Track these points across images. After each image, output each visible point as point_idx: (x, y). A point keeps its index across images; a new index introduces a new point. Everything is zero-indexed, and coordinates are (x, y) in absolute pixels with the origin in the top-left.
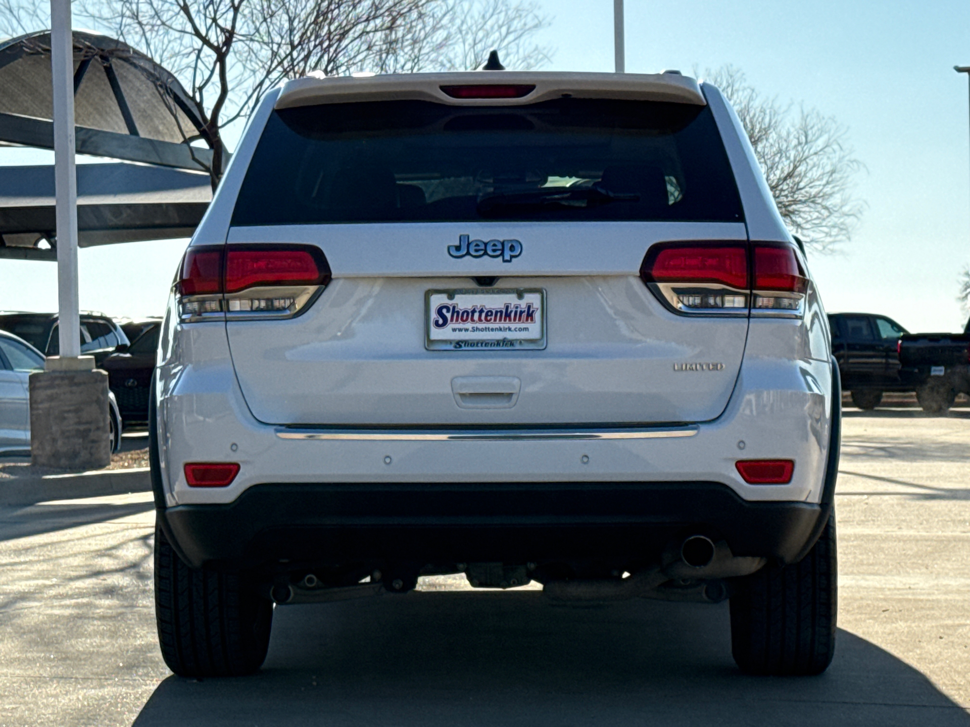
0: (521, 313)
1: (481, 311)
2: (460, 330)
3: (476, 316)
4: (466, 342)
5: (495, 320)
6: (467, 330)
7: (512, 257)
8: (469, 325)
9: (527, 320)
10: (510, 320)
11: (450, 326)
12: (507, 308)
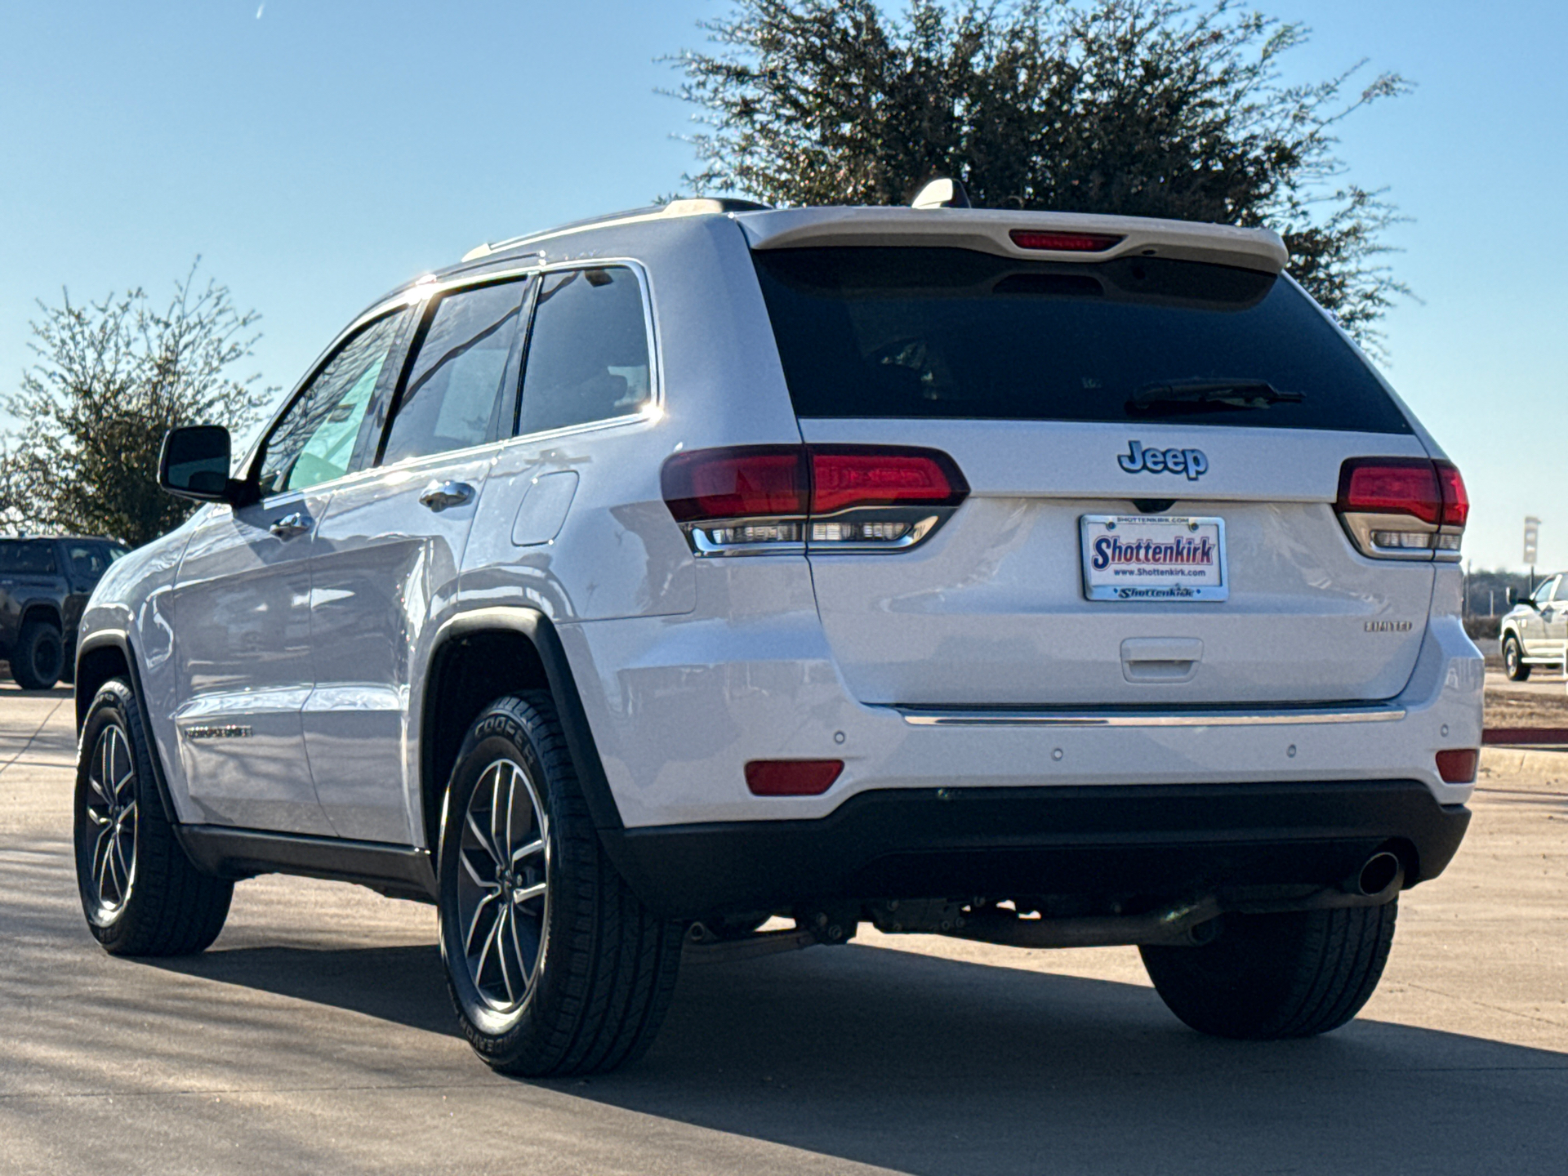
0: (1196, 550)
1: (1147, 548)
2: (1124, 572)
3: (1142, 552)
4: (1134, 592)
5: (1165, 559)
6: (1131, 573)
8: (1134, 566)
9: (1203, 560)
10: (1182, 560)
11: (1113, 566)
12: (1178, 542)
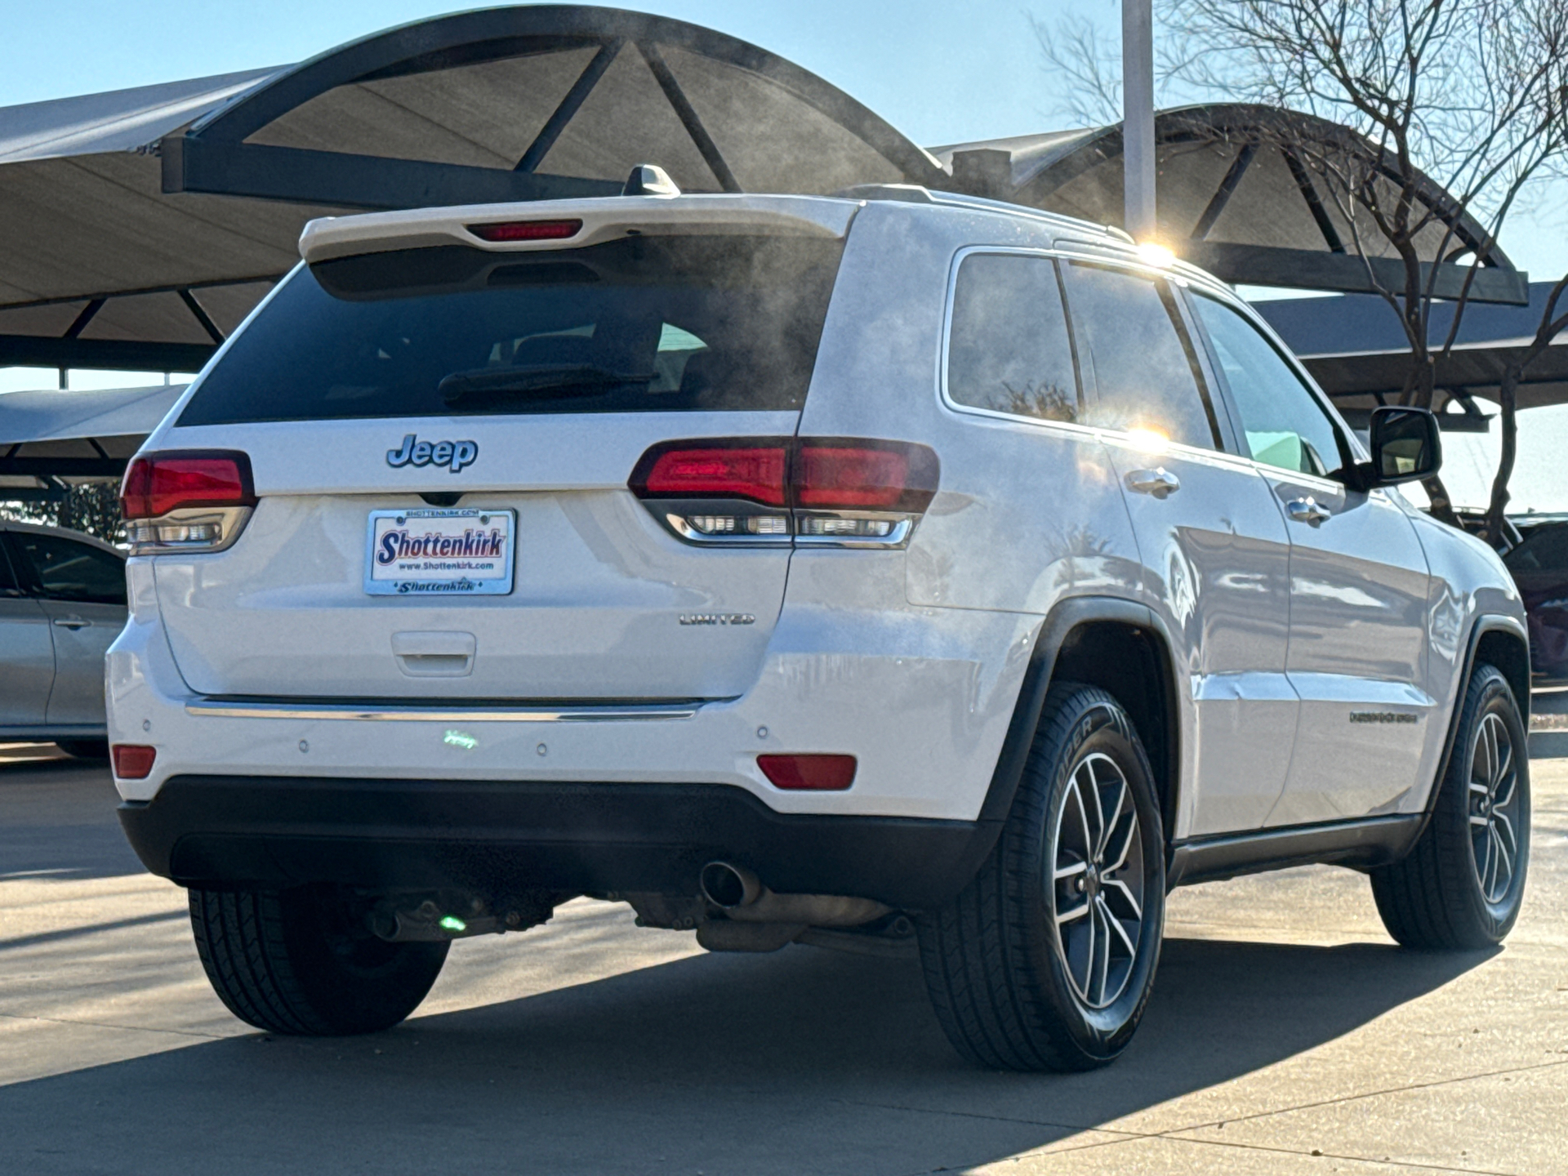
0: (485, 542)
1: (436, 541)
2: (410, 567)
3: (430, 547)
4: (416, 587)
5: (453, 553)
6: (418, 567)
7: (461, 465)
8: (421, 560)
9: (491, 553)
10: (471, 553)
11: (398, 561)
12: (468, 536)
